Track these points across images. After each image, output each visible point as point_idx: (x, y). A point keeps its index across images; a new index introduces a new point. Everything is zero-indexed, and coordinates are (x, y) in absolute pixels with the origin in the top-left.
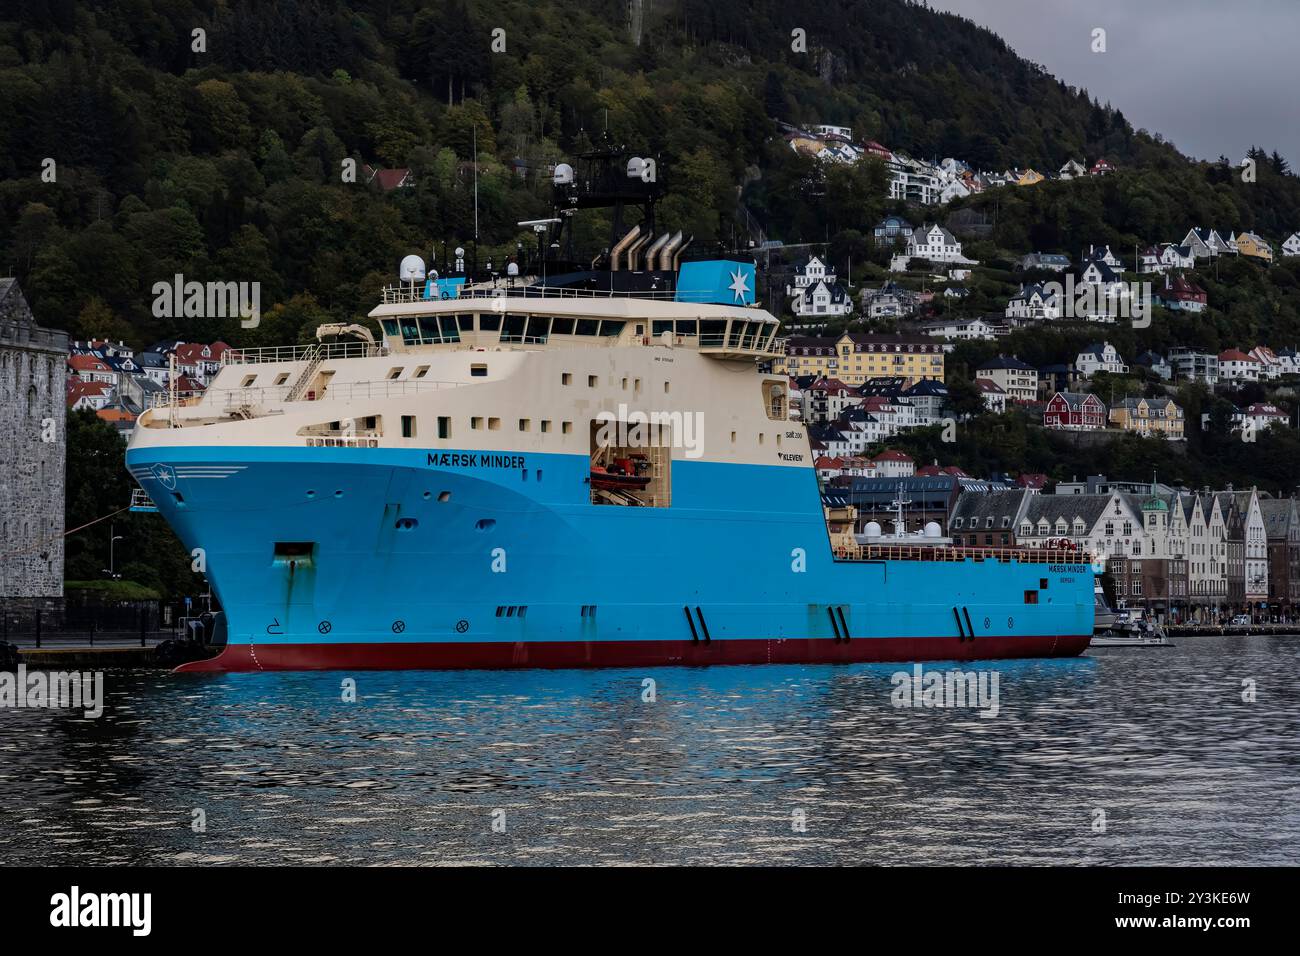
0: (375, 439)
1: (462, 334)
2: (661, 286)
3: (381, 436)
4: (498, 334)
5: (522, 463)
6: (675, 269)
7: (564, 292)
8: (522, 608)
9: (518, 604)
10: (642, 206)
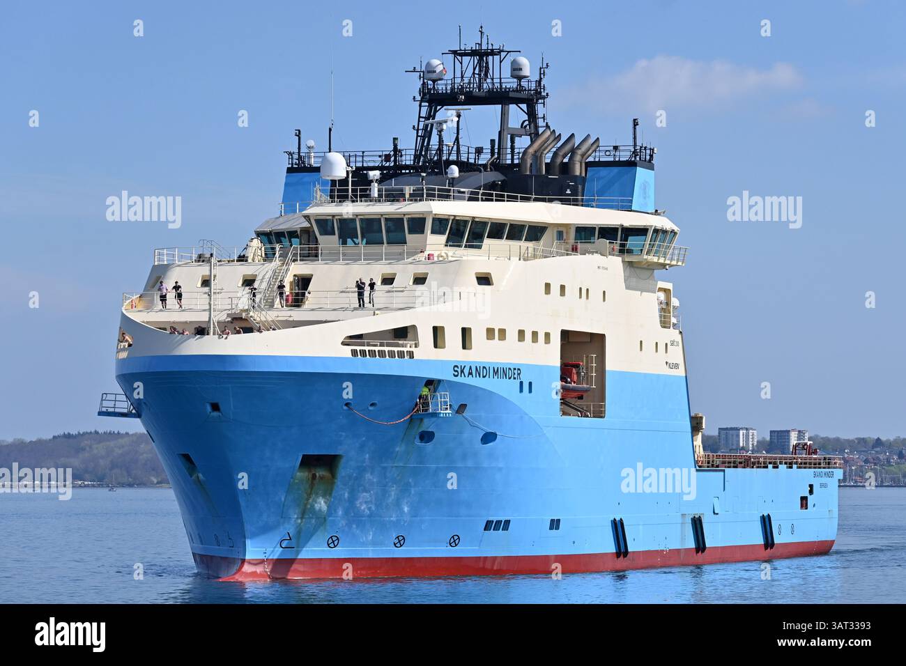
0: (411, 350)
1: (409, 237)
2: (575, 193)
3: (416, 347)
4: (443, 238)
5: (519, 374)
6: (584, 175)
7: (497, 195)
8: (507, 522)
9: (503, 519)
10: (524, 106)
